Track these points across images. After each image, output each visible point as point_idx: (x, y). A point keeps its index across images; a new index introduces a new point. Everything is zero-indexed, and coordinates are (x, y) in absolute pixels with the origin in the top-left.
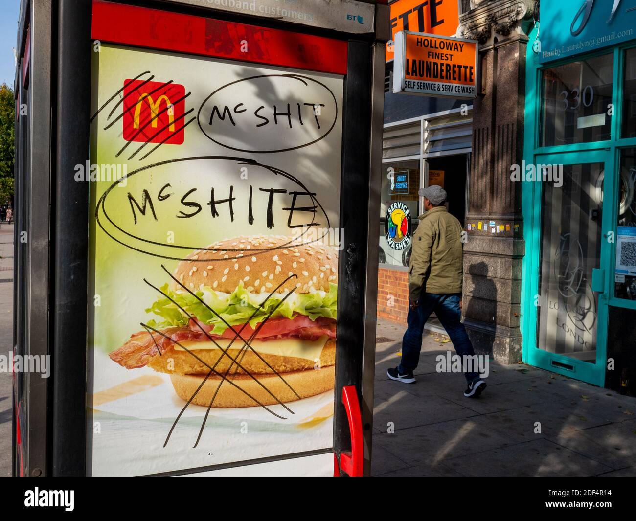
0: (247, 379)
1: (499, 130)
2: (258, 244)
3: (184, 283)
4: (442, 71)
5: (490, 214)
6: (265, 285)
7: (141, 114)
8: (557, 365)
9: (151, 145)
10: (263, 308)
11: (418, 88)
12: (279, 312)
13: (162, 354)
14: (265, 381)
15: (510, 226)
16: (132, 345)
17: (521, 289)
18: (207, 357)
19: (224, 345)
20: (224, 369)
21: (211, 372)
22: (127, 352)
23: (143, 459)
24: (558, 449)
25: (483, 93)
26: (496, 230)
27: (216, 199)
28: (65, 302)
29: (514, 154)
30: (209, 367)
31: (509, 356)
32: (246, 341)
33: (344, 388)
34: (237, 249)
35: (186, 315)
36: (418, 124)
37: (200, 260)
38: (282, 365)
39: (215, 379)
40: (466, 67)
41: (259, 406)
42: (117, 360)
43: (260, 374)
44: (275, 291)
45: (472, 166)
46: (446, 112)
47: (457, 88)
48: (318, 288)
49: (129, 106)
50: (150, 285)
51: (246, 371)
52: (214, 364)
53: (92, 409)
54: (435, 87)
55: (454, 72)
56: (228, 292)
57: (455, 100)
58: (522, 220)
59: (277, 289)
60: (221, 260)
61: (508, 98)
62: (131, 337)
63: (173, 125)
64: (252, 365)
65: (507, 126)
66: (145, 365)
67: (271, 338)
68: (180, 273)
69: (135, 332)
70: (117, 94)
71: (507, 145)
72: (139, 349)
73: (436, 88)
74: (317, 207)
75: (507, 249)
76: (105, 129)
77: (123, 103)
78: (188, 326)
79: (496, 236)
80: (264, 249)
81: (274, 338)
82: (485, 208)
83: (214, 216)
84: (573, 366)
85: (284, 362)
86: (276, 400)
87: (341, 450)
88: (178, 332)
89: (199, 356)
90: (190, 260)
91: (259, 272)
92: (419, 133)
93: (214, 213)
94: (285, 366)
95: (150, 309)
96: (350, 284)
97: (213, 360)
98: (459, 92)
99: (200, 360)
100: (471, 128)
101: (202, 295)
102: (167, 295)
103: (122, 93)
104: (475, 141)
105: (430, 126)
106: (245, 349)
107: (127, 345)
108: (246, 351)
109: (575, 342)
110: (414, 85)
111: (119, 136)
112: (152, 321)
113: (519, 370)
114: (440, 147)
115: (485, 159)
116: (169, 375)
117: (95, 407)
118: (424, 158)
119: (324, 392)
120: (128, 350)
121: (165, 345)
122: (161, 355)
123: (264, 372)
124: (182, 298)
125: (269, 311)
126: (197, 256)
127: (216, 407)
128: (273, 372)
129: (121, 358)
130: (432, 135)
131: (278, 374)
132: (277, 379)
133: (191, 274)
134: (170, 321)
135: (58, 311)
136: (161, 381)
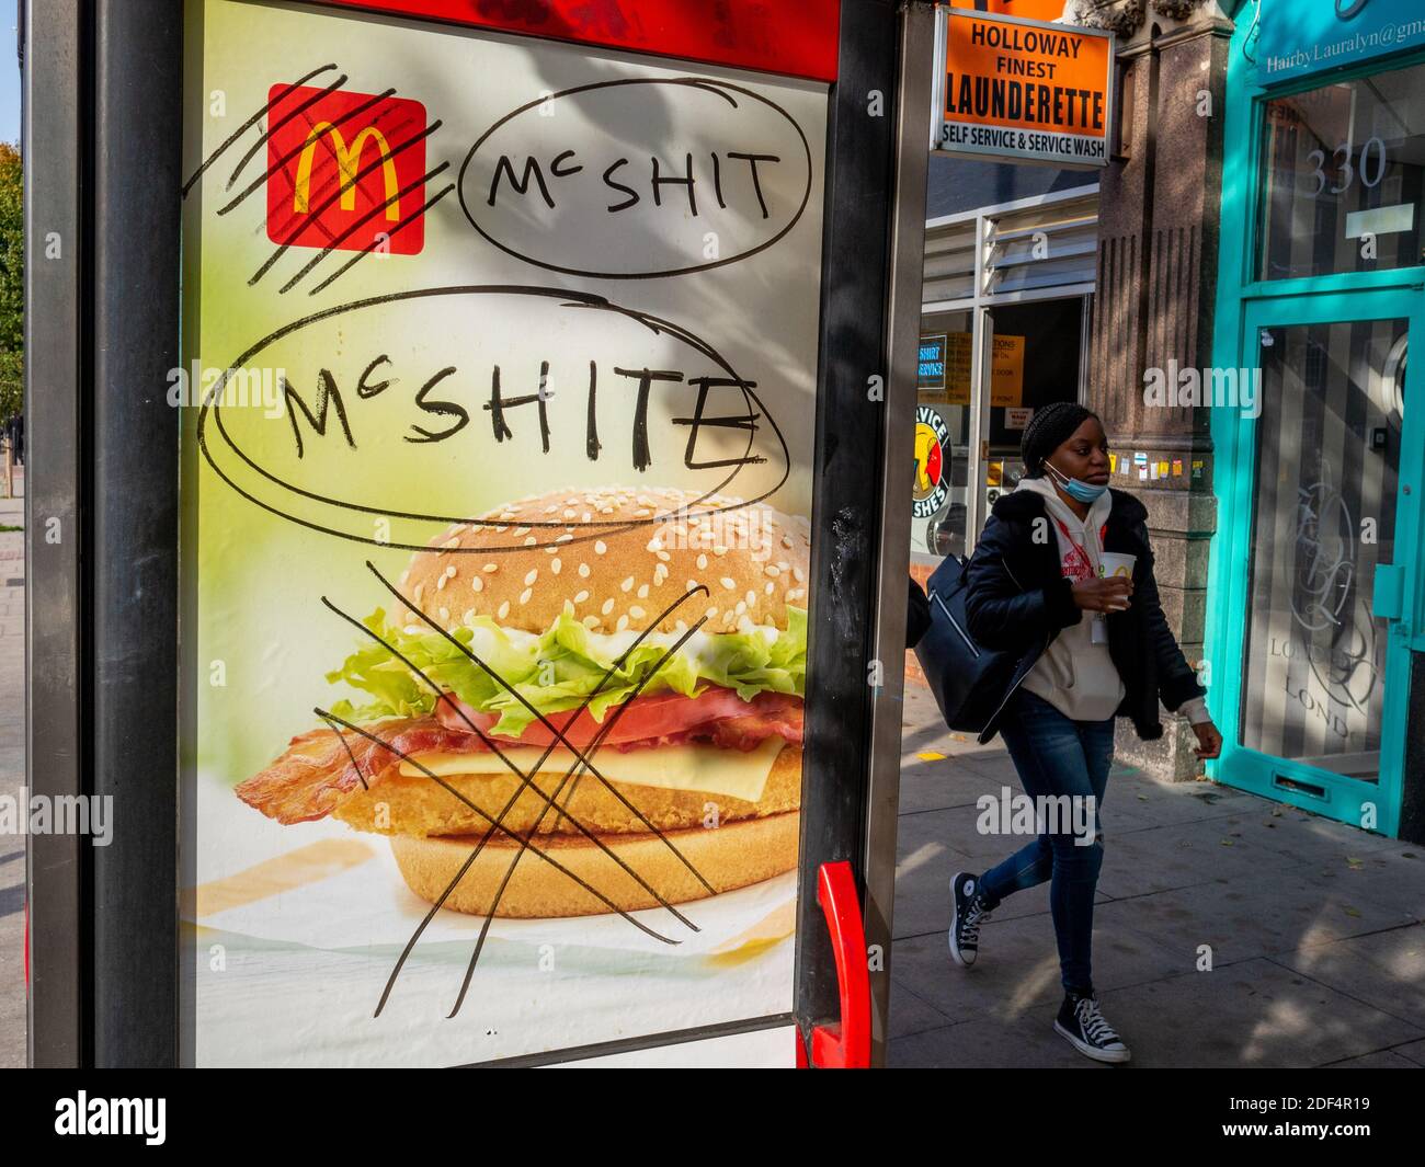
0: (582, 845)
1: (1160, 242)
2: (611, 510)
3: (424, 607)
4: (1030, 102)
5: (1136, 437)
6: (627, 614)
7: (312, 175)
8: (1287, 785)
9: (339, 257)
10: (624, 669)
11: (974, 142)
12: (663, 679)
13: (370, 786)
14: (627, 851)
15: (1183, 464)
16: (294, 764)
17: (1205, 609)
18: (484, 791)
19: (526, 763)
20: (526, 823)
21: (492, 830)
22: (281, 783)
23: (324, 1046)
24: (1298, 982)
25: (1124, 154)
26: (1149, 473)
27: (504, 396)
28: (121, 659)
29: (1195, 296)
30: (487, 817)
31: (1177, 763)
32: (581, 752)
33: (823, 869)
34: (559, 522)
35: (429, 689)
36: (969, 227)
37: (465, 551)
38: (667, 812)
39: (502, 846)
40: (1085, 94)
41: (612, 912)
42: (257, 801)
43: (614, 834)
44: (652, 627)
45: (1096, 325)
46: (1036, 200)
47: (1064, 143)
48: (759, 621)
49: (283, 155)
50: (339, 612)
51: (580, 827)
52: (501, 809)
53: (194, 926)
54: (1012, 140)
55: (1058, 106)
56: (536, 631)
57: (1058, 172)
58: (1210, 450)
59: (658, 621)
60: (519, 549)
61: (1182, 165)
62: (292, 744)
63: (396, 205)
64: (595, 810)
65: (1178, 233)
66: (326, 813)
67: (642, 743)
68: (413, 581)
69: (300, 733)
70: (250, 123)
71: (1179, 278)
72: (311, 775)
73: (1016, 143)
74: (758, 416)
75: (1174, 517)
76: (220, 213)
77: (266, 144)
78: (434, 716)
79: (1148, 488)
80: (627, 523)
81: (649, 743)
82: (1125, 421)
83: (500, 439)
84: (1326, 787)
85: (673, 803)
86: (653, 897)
87: (814, 1019)
88: (409, 731)
89: (462, 791)
90: (440, 550)
91: (613, 579)
92: (973, 248)
93: (501, 430)
94: (676, 814)
95: (339, 674)
96: (838, 610)
97: (498, 799)
98: (1069, 152)
99: (464, 800)
100: (1095, 236)
101: (471, 637)
102: (382, 639)
103: (265, 119)
104: (1103, 267)
105: (998, 233)
106: (577, 771)
107: (279, 765)
108: (579, 776)
109: (1327, 730)
110: (965, 135)
111: (257, 232)
112: (343, 704)
113: (1198, 796)
114: (1020, 282)
115: (1125, 309)
116: (387, 837)
117: (201, 921)
118: (982, 307)
119: (773, 876)
120: (284, 777)
121: (376, 763)
122: (367, 788)
123: (625, 828)
124: (420, 646)
125: (638, 678)
126: (456, 539)
127: (507, 916)
128: (648, 829)
129: (265, 798)
130: (1001, 253)
131: (659, 832)
132: (654, 847)
133: (441, 583)
134: (390, 703)
135: (103, 681)
136: (366, 853)
